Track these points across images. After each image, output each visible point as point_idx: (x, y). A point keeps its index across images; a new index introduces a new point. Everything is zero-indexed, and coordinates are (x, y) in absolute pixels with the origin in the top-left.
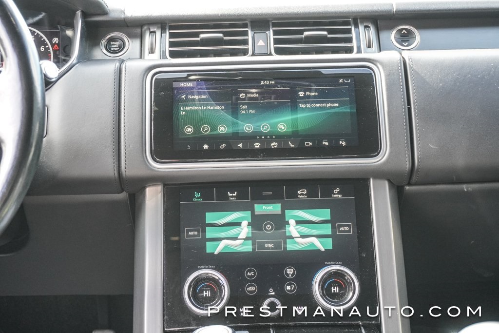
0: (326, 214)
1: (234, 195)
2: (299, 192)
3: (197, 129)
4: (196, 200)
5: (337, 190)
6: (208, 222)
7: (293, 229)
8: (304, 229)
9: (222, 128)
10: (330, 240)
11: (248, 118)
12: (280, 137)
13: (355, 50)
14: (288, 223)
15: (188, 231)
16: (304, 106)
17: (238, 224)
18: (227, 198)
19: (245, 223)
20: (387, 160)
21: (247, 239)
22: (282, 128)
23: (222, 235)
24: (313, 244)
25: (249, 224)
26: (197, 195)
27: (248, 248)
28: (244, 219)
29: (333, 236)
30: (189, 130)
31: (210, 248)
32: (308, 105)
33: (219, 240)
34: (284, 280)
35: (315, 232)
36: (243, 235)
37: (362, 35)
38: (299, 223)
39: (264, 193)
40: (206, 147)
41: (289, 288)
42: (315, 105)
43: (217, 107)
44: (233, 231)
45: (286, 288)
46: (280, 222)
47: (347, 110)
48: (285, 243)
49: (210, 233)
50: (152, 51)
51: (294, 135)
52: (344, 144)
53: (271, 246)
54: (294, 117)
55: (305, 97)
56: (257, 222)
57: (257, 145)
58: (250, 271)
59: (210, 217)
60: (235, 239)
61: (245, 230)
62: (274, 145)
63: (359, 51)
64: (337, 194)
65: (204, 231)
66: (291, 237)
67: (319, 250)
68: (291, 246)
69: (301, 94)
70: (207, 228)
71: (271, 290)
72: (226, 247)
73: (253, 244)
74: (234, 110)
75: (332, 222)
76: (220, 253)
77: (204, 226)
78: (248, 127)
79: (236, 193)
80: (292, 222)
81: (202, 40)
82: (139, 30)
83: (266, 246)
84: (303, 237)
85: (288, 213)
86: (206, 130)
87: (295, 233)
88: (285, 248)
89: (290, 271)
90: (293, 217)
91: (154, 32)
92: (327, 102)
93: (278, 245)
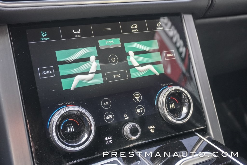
1: (78, 32)
2: (132, 27)
4: (43, 39)
6: (59, 59)
7: (133, 60)
8: (142, 58)
10: (162, 66)
14: (128, 54)
15: (41, 71)
17: (87, 60)
18: (73, 35)
19: (93, 58)
21: (97, 72)
23: (75, 71)
24: (150, 71)
25: (97, 58)
26: (44, 34)
27: (99, 80)
28: (92, 54)
29: (163, 62)
31: (65, 84)
33: (73, 76)
34: (135, 105)
35: (150, 60)
36: (93, 69)
39: (104, 30)
41: (139, 111)
44: (83, 67)
45: (137, 111)
46: (122, 54)
48: (129, 72)
49: (63, 70)
53: (118, 76)
56: (103, 56)
58: (105, 101)
59: (60, 55)
60: (86, 73)
61: (94, 64)
64: (160, 27)
65: (57, 70)
66: (133, 67)
67: (155, 75)
68: (134, 75)
70: (60, 66)
71: (125, 115)
72: (80, 82)
73: (103, 76)
75: (160, 50)
76: (76, 89)
77: (56, 64)
79: (80, 30)
80: (131, 53)
83: (115, 76)
84: (142, 65)
85: (127, 46)
88: (130, 76)
89: (137, 96)
93: (123, 75)
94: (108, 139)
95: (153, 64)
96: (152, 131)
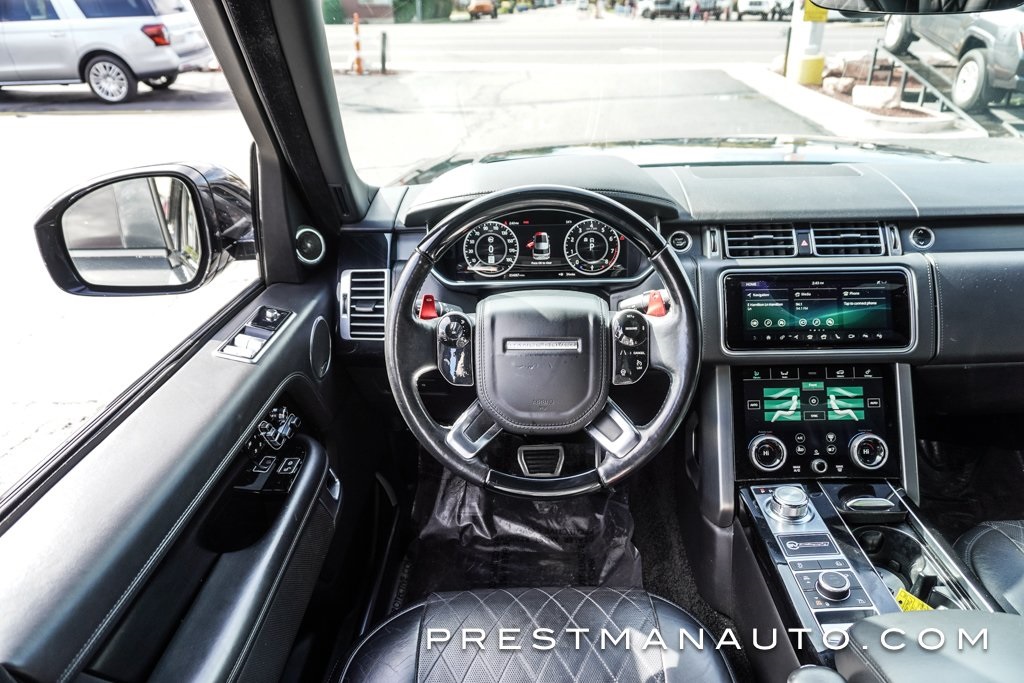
0: (859, 391)
1: (785, 374)
2: (838, 373)
3: (761, 323)
4: (755, 378)
5: (869, 371)
6: (765, 396)
7: (833, 402)
8: (842, 403)
9: (782, 323)
10: (863, 412)
11: (802, 314)
12: (830, 331)
13: (883, 251)
14: (829, 398)
15: (750, 403)
16: (848, 304)
17: (790, 398)
18: (781, 377)
19: (795, 398)
20: (916, 350)
21: (797, 410)
22: (830, 322)
23: (777, 407)
24: (849, 415)
25: (799, 398)
26: (756, 374)
27: (798, 417)
28: (794, 394)
29: (865, 409)
30: (755, 323)
31: (768, 417)
32: (852, 304)
33: (776, 410)
34: (827, 444)
35: (851, 405)
36: (793, 407)
37: (889, 236)
38: (837, 398)
39: (810, 374)
40: (769, 338)
41: (830, 450)
42: (857, 304)
43: (777, 304)
44: (785, 404)
45: (828, 450)
46: (823, 397)
47: (883, 308)
48: (827, 414)
49: (768, 405)
50: (714, 250)
51: (840, 329)
52: (880, 336)
53: (816, 416)
54: (840, 313)
55: (849, 296)
56: (804, 397)
57: (810, 337)
58: (799, 436)
59: (767, 392)
60: (787, 410)
61: (795, 403)
62: (824, 337)
63: (886, 254)
64: (868, 375)
65: (762, 404)
66: (832, 409)
67: (854, 421)
68: (831, 417)
69: (846, 294)
70: (765, 401)
71: (816, 451)
72: (780, 417)
73: (802, 414)
74: (790, 306)
75: (865, 397)
76: (775, 421)
77: (763, 399)
78: (803, 322)
79: (787, 372)
80: (832, 397)
81: (755, 240)
82: (698, 229)
83: (813, 416)
84: (841, 409)
85: (829, 390)
86: (768, 323)
87: (835, 407)
88: (827, 418)
89: (831, 437)
90: (833, 393)
91: (714, 232)
92: (867, 301)
93: (821, 416)
94: (797, 469)
95: (853, 409)
96: (840, 470)
